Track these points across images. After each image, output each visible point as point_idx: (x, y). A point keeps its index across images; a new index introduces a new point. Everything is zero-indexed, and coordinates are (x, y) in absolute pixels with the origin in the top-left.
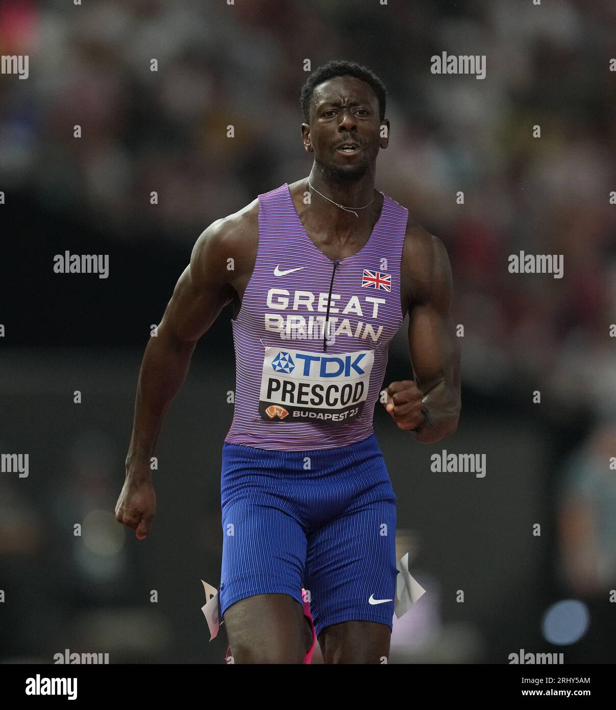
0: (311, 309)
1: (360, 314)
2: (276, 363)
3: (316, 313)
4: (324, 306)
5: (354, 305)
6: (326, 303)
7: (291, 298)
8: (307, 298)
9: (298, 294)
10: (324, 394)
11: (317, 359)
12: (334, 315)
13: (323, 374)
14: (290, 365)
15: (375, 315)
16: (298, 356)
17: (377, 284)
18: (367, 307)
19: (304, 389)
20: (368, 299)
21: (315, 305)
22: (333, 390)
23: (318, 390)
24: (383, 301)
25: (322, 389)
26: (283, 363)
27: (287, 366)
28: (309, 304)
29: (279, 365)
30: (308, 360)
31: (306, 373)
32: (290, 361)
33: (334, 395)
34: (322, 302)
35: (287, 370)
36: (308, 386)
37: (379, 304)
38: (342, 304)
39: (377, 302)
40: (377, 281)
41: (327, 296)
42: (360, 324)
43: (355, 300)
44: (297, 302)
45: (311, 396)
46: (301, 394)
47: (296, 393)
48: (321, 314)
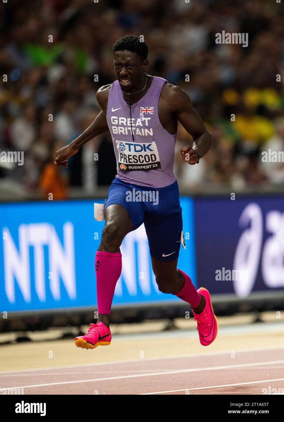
0: (125, 124)
1: (142, 125)
2: (120, 147)
3: (127, 126)
4: (130, 123)
5: (139, 122)
6: (130, 122)
7: (118, 120)
8: (123, 120)
9: (120, 118)
10: (137, 158)
11: (132, 145)
12: (134, 127)
13: (136, 151)
14: (124, 148)
15: (147, 125)
16: (126, 144)
17: (147, 112)
18: (144, 122)
19: (130, 157)
20: (143, 119)
21: (126, 123)
22: (141, 157)
23: (135, 157)
24: (150, 119)
25: (136, 157)
26: (122, 147)
27: (123, 148)
28: (124, 122)
29: (121, 148)
30: (130, 145)
31: (130, 150)
32: (124, 146)
33: (142, 159)
34: (129, 122)
35: (123, 149)
36: (131, 156)
37: (148, 120)
38: (135, 122)
40: (147, 111)
41: (130, 119)
42: (143, 130)
43: (139, 120)
44: (120, 121)
45: (133, 160)
46: (129, 159)
47: (127, 159)
48: (129, 127)
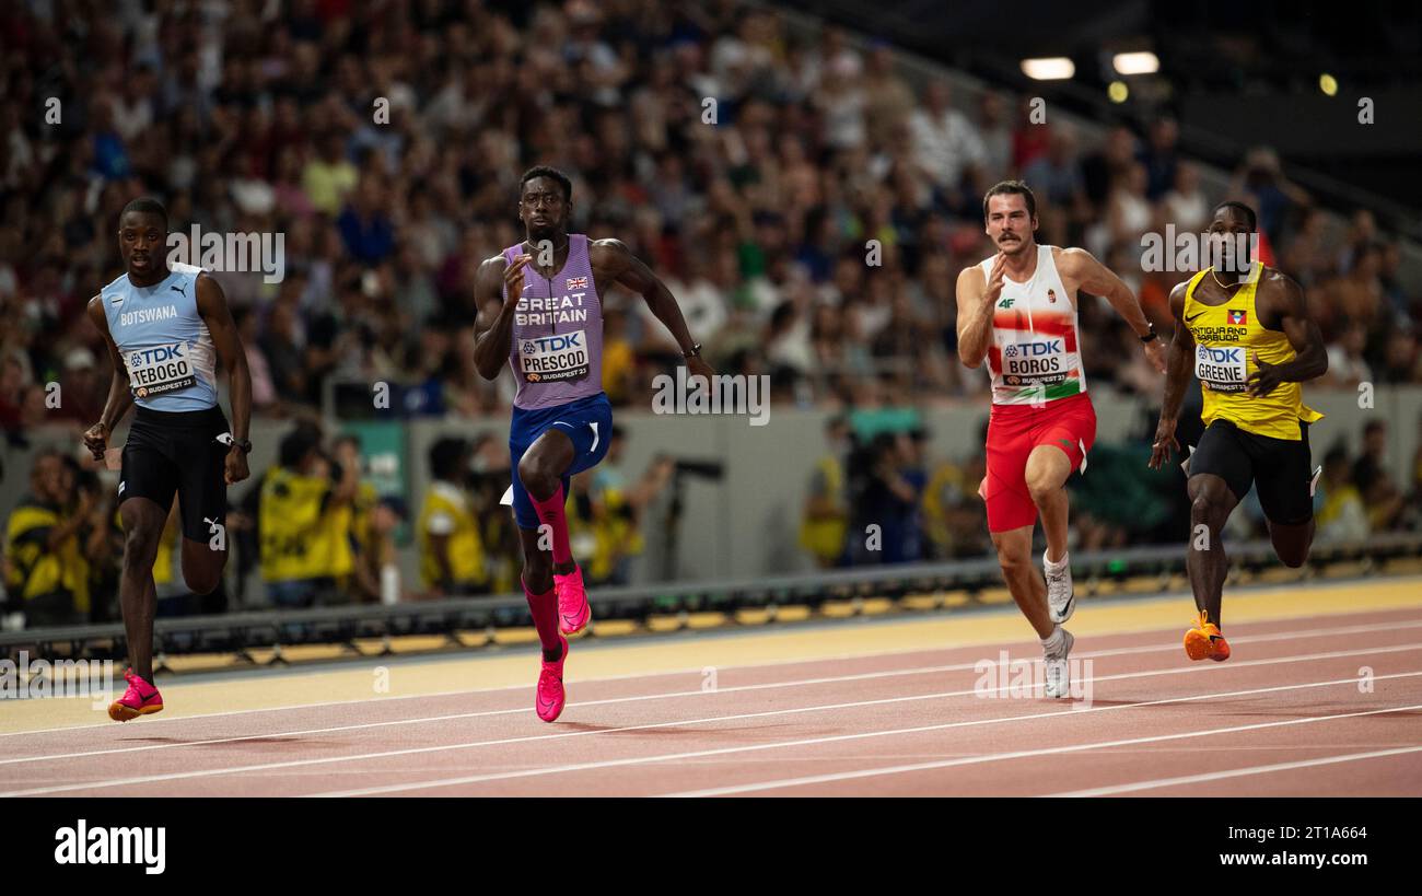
0: (541, 309)
1: (571, 305)
3: (545, 311)
4: (549, 306)
5: (566, 302)
6: (550, 304)
7: (529, 302)
8: (538, 303)
9: (532, 301)
10: (557, 361)
11: (547, 341)
12: (557, 310)
13: (553, 349)
14: (533, 349)
15: (580, 304)
16: (537, 341)
17: (579, 285)
18: (574, 301)
19: (545, 361)
20: (574, 296)
21: (544, 306)
22: (562, 358)
23: (552, 360)
24: (584, 294)
25: (555, 359)
28: (540, 306)
29: (527, 350)
30: (542, 342)
31: (543, 350)
32: (532, 346)
33: (563, 362)
34: (548, 304)
35: (532, 352)
36: (546, 358)
37: (582, 296)
38: (559, 303)
39: (579, 296)
40: (578, 283)
41: (549, 299)
42: (571, 312)
43: (566, 298)
44: (533, 306)
45: (550, 364)
46: (544, 364)
47: (541, 364)
48: (548, 311)
